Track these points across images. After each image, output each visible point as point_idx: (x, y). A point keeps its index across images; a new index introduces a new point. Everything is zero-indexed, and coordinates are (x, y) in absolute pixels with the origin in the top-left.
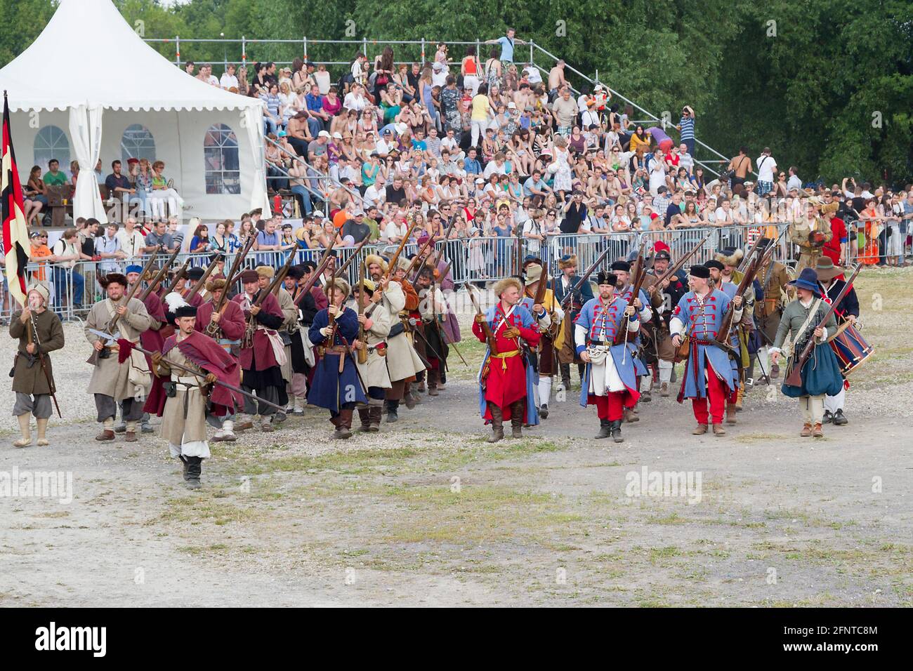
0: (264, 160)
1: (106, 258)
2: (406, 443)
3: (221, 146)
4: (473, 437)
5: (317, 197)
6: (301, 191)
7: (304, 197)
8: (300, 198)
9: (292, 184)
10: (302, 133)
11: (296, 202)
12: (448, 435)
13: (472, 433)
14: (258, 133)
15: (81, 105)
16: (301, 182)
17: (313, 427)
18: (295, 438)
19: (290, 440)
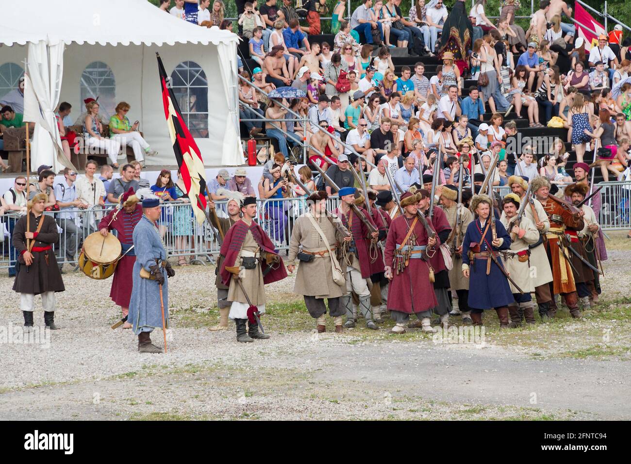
0: (238, 100)
1: (64, 207)
2: (388, 414)
3: (188, 86)
4: (462, 408)
5: (294, 142)
6: (277, 135)
7: (280, 142)
8: (276, 142)
9: (267, 127)
10: (279, 72)
11: (272, 147)
12: (435, 405)
13: (461, 403)
14: (232, 71)
15: (41, 41)
16: (277, 125)
17: (286, 395)
18: (267, 407)
19: (261, 409)
